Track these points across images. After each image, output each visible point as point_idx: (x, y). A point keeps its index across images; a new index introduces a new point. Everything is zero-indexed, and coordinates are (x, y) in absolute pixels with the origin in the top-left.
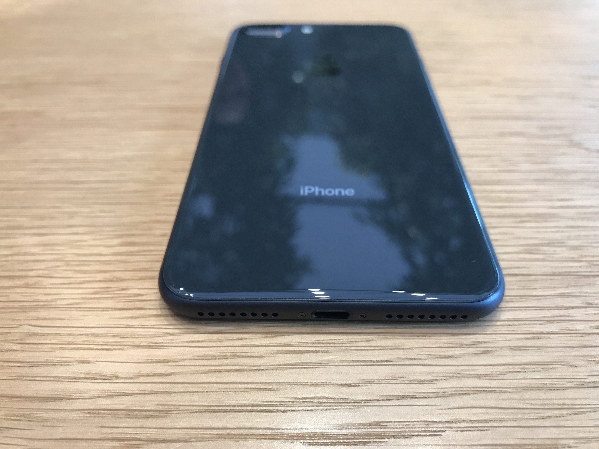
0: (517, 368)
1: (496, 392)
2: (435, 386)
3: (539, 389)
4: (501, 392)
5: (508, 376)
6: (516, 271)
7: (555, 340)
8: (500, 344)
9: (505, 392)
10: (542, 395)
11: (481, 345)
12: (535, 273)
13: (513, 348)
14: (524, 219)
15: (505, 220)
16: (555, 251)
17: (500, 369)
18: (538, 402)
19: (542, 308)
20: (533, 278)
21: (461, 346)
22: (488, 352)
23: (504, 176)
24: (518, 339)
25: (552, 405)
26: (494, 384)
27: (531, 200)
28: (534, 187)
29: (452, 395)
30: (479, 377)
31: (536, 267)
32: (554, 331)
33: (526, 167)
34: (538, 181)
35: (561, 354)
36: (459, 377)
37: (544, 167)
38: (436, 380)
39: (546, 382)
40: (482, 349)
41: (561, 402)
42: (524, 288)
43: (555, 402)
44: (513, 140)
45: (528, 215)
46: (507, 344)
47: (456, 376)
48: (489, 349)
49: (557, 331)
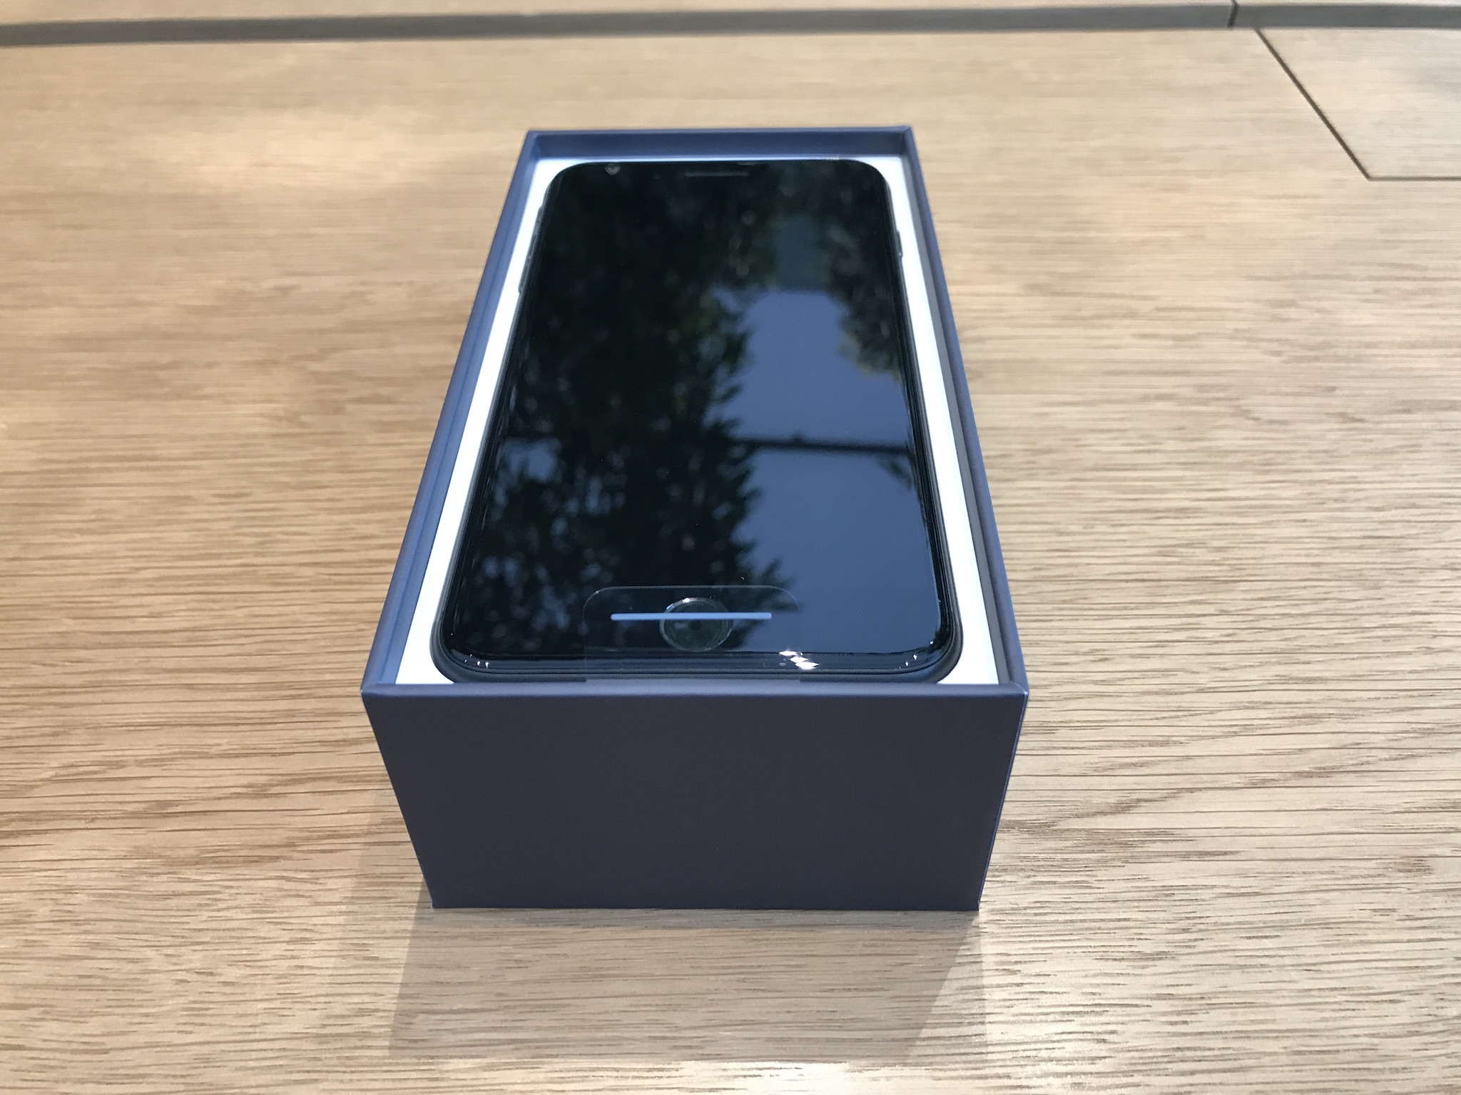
0: (1136, 675)
1: (1112, 696)
2: (1049, 691)
3: (1157, 693)
4: (1117, 696)
5: (1126, 682)
6: (1145, 576)
7: (1180, 648)
8: (1120, 652)
9: (1121, 696)
10: (1159, 699)
11: (1098, 653)
12: (1167, 578)
13: (1132, 656)
14: (1160, 515)
15: (1139, 516)
16: (1194, 553)
17: (1119, 675)
18: (1154, 705)
19: (1170, 616)
20: (1163, 583)
21: (1077, 654)
22: (1106, 659)
23: (1143, 459)
24: (1140, 647)
25: (1168, 707)
26: (1111, 689)
27: (1173, 491)
28: (1179, 473)
29: (1065, 699)
30: (1095, 682)
31: (1170, 572)
32: (1180, 639)
33: (1171, 445)
34: (1185, 465)
35: (1184, 661)
36: (1074, 683)
37: (1195, 445)
38: (1050, 685)
39: (1164, 687)
40: (1100, 657)
41: (1178, 705)
42: (1152, 595)
43: (1173, 705)
44: (1159, 406)
45: (1168, 510)
46: (1128, 652)
47: (1072, 682)
48: (1108, 657)
49: (1184, 639)
